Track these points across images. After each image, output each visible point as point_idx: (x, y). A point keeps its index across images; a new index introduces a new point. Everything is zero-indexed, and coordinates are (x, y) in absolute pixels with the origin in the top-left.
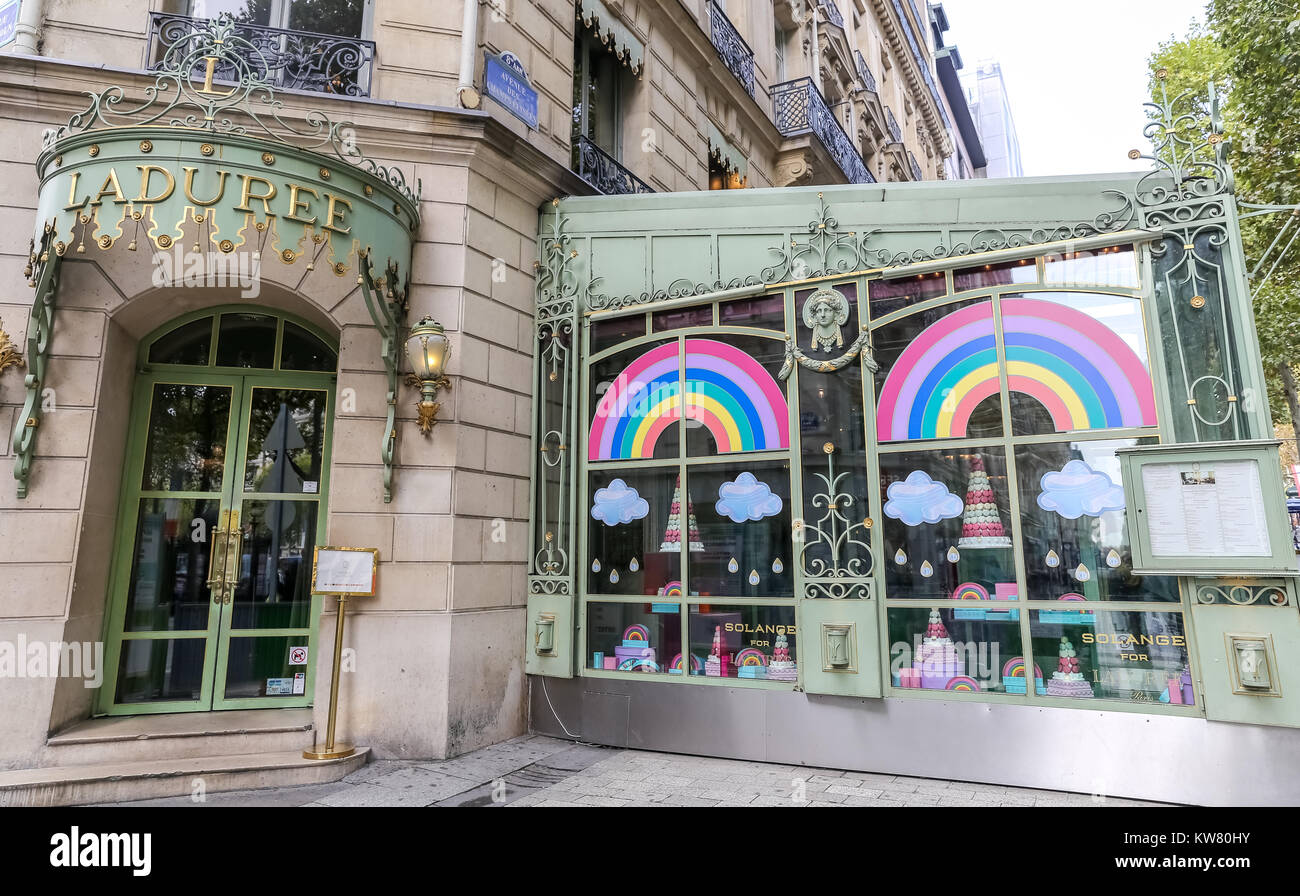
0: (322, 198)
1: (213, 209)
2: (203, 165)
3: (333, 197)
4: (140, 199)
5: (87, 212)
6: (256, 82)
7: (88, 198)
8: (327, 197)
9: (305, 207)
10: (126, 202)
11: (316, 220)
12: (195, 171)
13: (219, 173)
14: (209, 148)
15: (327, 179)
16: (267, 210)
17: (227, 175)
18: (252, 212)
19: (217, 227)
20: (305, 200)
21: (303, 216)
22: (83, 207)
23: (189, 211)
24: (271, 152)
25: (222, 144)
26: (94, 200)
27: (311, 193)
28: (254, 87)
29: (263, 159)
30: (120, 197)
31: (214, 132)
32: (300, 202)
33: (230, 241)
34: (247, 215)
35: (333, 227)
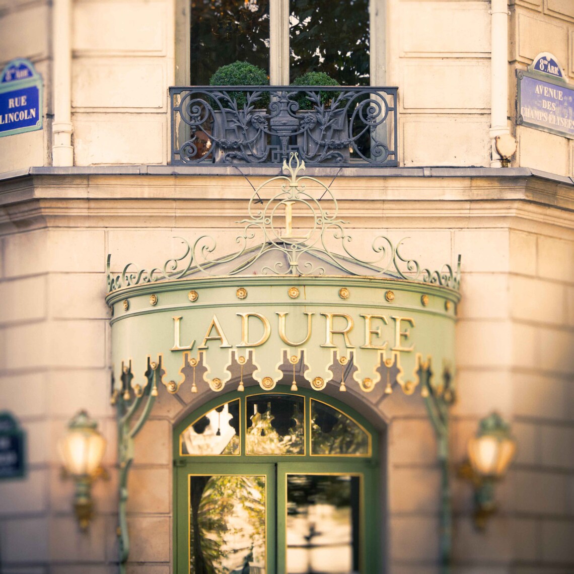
2: (292, 308)
3: (399, 316)
4: (243, 344)
5: (195, 355)
7: (194, 342)
8: (394, 320)
9: (377, 334)
10: (231, 347)
11: (387, 345)
12: (287, 315)
13: (307, 314)
14: (295, 292)
16: (348, 344)
17: (313, 315)
18: (335, 347)
23: (285, 352)
24: (346, 286)
25: (304, 286)
26: (201, 345)
27: (381, 318)
29: (340, 294)
30: (225, 344)
31: (300, 276)
32: (373, 330)
33: (320, 378)
34: (332, 350)
35: (401, 349)
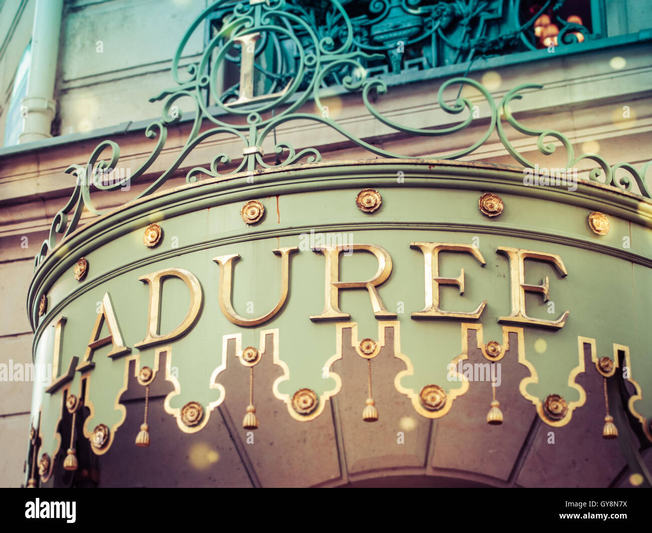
0: (494, 259)
1: (273, 329)
3: (517, 251)
4: (148, 341)
5: (75, 389)
6: (330, 56)
7: (76, 360)
8: (503, 254)
9: (456, 286)
10: (128, 352)
11: (485, 309)
12: (236, 260)
13: (278, 254)
14: (256, 208)
15: (494, 215)
16: (377, 309)
17: (294, 253)
18: (347, 319)
19: (283, 365)
20: (457, 269)
21: (455, 307)
22: (69, 379)
23: (232, 343)
24: (372, 187)
25: (277, 194)
26: (83, 363)
27: (467, 252)
28: (326, 67)
29: (359, 205)
30: (118, 345)
32: (447, 276)
33: (310, 391)
34: (340, 327)
35: (526, 319)
